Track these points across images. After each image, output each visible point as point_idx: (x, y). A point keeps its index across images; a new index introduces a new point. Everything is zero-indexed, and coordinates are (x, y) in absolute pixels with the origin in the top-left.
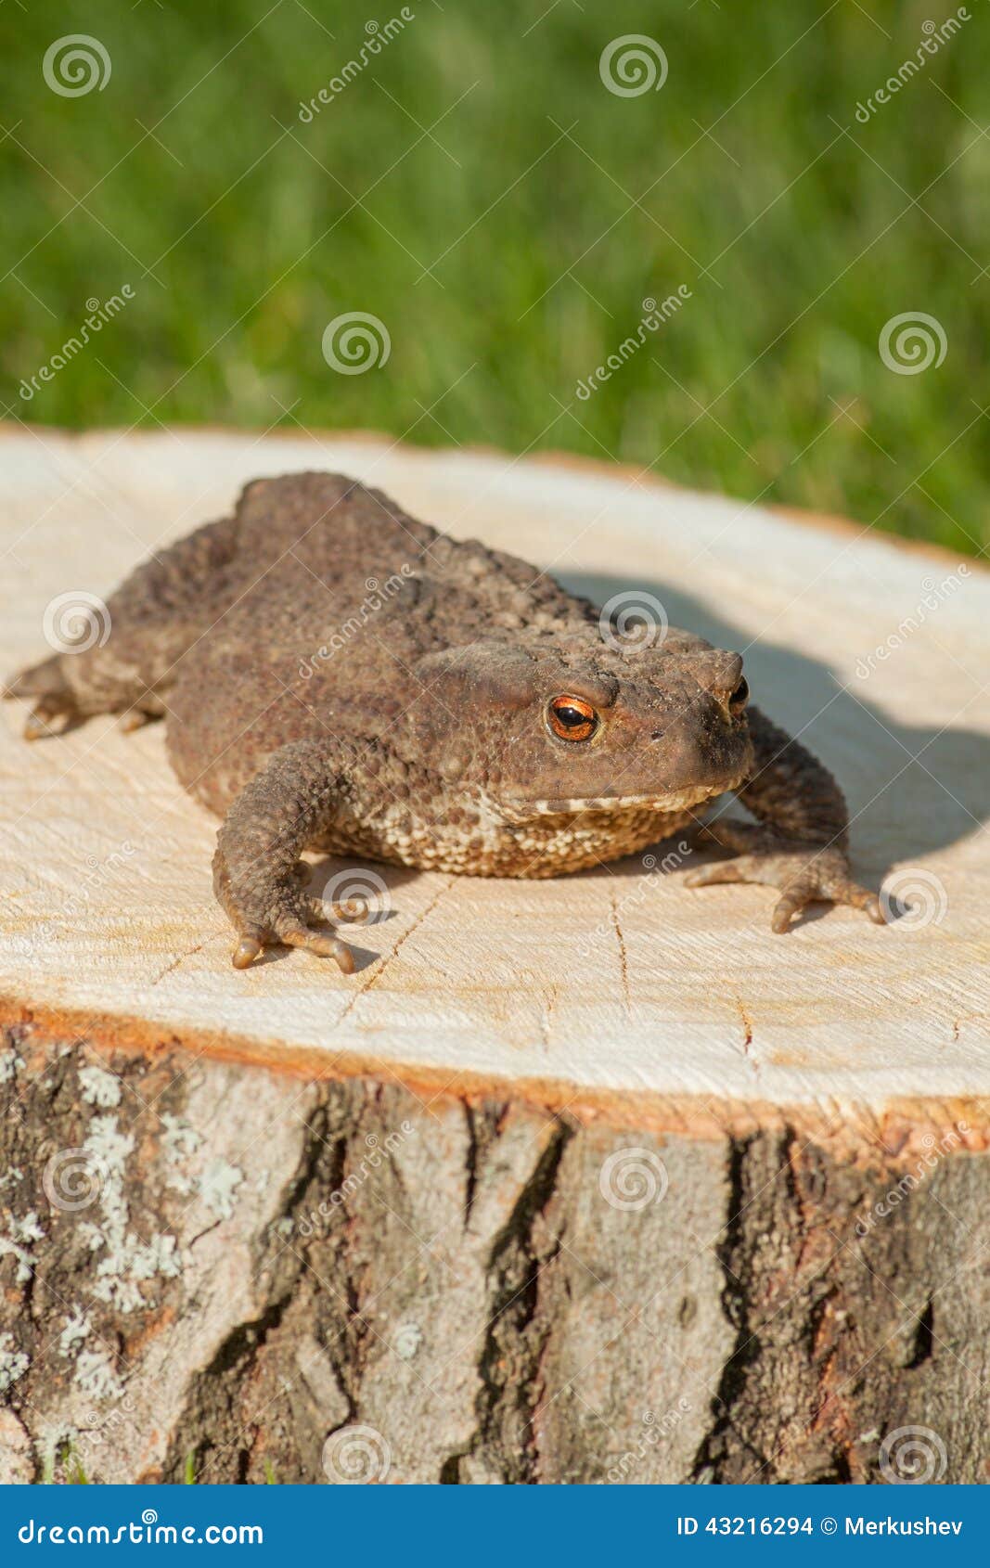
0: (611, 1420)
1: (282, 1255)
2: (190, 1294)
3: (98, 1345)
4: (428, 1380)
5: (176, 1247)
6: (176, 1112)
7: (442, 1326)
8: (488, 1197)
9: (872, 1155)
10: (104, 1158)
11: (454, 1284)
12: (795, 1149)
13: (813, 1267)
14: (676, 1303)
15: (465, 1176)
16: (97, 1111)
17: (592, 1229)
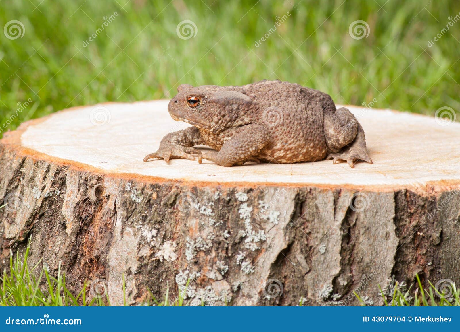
0: (372, 264)
1: (291, 232)
2: (269, 245)
3: (247, 260)
4: (328, 258)
5: (265, 233)
6: (262, 200)
7: (330, 245)
8: (340, 211)
9: (426, 194)
10: (245, 213)
11: (333, 234)
12: (408, 194)
13: (414, 223)
14: (385, 233)
15: (333, 207)
16: (242, 202)
17: (364, 217)
